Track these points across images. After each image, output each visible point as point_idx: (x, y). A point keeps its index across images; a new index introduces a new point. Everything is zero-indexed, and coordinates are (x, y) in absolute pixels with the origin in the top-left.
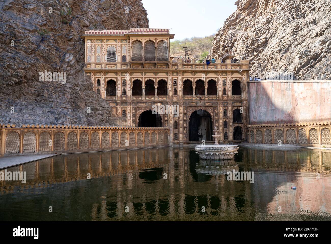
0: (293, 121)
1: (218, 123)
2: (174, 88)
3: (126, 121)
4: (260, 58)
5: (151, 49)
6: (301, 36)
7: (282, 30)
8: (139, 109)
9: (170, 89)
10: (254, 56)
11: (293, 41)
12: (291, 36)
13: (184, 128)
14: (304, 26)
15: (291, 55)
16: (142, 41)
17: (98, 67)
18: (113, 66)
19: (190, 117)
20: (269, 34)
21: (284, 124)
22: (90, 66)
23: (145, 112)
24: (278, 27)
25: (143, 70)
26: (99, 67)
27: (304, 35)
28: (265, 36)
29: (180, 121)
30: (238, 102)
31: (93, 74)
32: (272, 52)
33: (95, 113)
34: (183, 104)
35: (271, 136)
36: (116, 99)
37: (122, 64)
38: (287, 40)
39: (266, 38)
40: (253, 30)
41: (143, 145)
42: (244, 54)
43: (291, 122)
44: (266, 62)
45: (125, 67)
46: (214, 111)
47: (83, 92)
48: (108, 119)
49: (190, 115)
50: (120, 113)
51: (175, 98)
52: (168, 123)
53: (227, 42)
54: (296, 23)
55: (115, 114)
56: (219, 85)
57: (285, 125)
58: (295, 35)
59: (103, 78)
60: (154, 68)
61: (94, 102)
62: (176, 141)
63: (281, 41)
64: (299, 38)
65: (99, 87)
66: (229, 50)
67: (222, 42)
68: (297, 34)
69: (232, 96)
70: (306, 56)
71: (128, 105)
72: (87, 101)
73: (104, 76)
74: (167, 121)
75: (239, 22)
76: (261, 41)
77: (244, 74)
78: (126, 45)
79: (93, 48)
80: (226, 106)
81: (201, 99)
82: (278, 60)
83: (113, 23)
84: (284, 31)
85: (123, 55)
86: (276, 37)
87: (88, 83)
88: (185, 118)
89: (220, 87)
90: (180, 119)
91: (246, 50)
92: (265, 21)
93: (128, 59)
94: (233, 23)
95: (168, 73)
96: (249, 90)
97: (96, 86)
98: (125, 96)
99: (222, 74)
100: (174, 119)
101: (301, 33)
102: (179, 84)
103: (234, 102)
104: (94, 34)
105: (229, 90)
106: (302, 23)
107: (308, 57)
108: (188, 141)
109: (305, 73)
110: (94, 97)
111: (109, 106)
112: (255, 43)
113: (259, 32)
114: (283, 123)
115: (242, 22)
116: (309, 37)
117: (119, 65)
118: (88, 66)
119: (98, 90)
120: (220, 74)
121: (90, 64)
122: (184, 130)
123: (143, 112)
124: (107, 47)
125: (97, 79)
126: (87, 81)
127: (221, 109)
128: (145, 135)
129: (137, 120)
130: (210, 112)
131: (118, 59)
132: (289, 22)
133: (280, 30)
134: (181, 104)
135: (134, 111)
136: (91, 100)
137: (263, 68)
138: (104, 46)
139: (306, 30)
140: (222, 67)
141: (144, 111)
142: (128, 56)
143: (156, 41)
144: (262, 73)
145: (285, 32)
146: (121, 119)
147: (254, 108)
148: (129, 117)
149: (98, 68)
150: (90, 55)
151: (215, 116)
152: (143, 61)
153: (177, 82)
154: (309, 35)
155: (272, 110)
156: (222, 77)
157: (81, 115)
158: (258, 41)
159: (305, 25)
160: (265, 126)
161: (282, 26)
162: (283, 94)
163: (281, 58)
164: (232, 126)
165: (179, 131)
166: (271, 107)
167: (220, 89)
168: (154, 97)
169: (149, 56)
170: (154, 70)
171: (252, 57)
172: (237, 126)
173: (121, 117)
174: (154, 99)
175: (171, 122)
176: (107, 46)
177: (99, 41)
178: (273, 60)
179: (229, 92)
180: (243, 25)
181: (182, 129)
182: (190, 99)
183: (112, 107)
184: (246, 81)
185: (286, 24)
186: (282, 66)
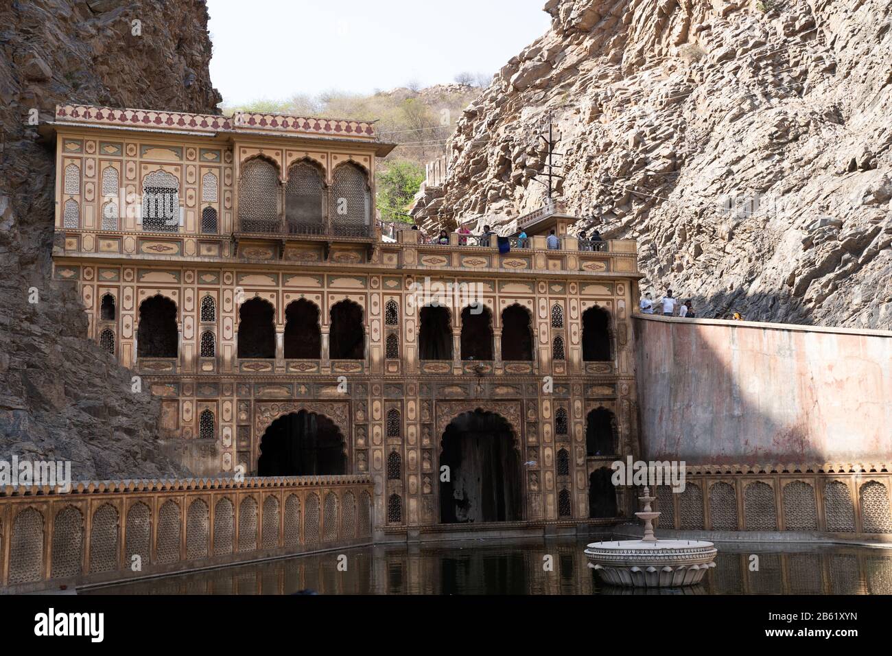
0: (803, 455)
1: (537, 457)
2: (388, 332)
3: (214, 453)
4: (652, 223)
5: (309, 192)
6: (798, 160)
7: (731, 133)
8: (263, 409)
9: (376, 336)
10: (630, 217)
11: (770, 176)
12: (764, 159)
13: (424, 475)
14: (805, 129)
15: (767, 226)
16: (278, 160)
17: (109, 246)
18: (169, 245)
19: (444, 435)
20: (686, 143)
21: (776, 464)
22: (74, 241)
23: (283, 417)
24: (717, 120)
25: (280, 267)
26: (112, 249)
27: (806, 159)
28: (671, 147)
29: (409, 450)
30: (601, 385)
31: (89, 273)
32: (698, 210)
33: (103, 423)
34: (421, 391)
35: (735, 505)
36: (178, 370)
37: (201, 241)
38: (752, 172)
39: (672, 156)
40: (627, 123)
41: (300, 541)
42: (595, 207)
43: (798, 458)
44: (677, 239)
45: (212, 253)
46: (523, 415)
47: (56, 343)
48: (151, 448)
49: (443, 430)
50: (193, 423)
51: (391, 369)
52: (366, 460)
53: (517, 149)
54: (780, 113)
55: (173, 428)
56: (540, 324)
57: (780, 468)
58: (777, 157)
59: (128, 292)
60: (320, 259)
61: (97, 381)
62: (393, 524)
63: (730, 173)
64: (792, 168)
65: (112, 325)
66: (523, 179)
67: (498, 149)
68: (782, 154)
69: (583, 363)
70: (826, 239)
71: (223, 395)
72: (71, 376)
73: (132, 281)
74: (365, 451)
75: (560, 78)
76: (656, 166)
77: (621, 289)
78: (216, 171)
79: (90, 173)
80: (565, 399)
81: (479, 373)
82: (723, 238)
83: (127, 68)
84: (739, 138)
85: (204, 207)
86: (712, 157)
87: (69, 306)
88: (426, 441)
89: (544, 333)
90: (408, 443)
91: (602, 192)
92: (667, 94)
93: (226, 222)
94: (538, 82)
95: (366, 277)
96: (642, 346)
97: (97, 320)
98: (212, 361)
99: (550, 288)
100: (387, 446)
101: (795, 151)
102: (407, 320)
103: (590, 384)
104: (92, 122)
105: (572, 343)
106: (796, 114)
107: (833, 243)
108: (436, 523)
109: (828, 295)
110: (94, 364)
111: (152, 396)
112: (636, 169)
113: (648, 133)
114: (773, 461)
115: (571, 80)
116: (825, 168)
117: (190, 245)
118: (68, 240)
119: (108, 336)
120: (543, 288)
121: (77, 235)
122: (423, 483)
123: (277, 417)
124: (144, 172)
125: (103, 292)
126: (64, 301)
127: (547, 409)
128: (305, 507)
129: (254, 451)
130: (510, 419)
131: (185, 222)
132: (753, 108)
133: (724, 132)
134: (411, 389)
135: (244, 416)
136: (84, 374)
137: (667, 260)
138: (131, 170)
139: (811, 140)
140: (551, 262)
141: (281, 414)
142: (223, 210)
143: (331, 163)
144: (664, 279)
145: (741, 141)
146: (197, 445)
147: (666, 410)
148: (227, 437)
149: (109, 251)
150: (77, 198)
151: (529, 432)
152: (283, 235)
153: (398, 311)
154: (823, 160)
155: (732, 417)
156: (551, 298)
157: (63, 434)
158: (646, 164)
159: (808, 124)
160: (713, 472)
161: (732, 120)
162: (770, 368)
163: (733, 234)
164: (585, 468)
165: (404, 488)
166: (731, 409)
167: (544, 339)
168: (318, 364)
169: (301, 214)
170: (317, 269)
171: (625, 220)
172: (599, 467)
173: (195, 437)
174: (318, 371)
175: (378, 454)
176: (146, 168)
177: (112, 150)
178: (704, 238)
179: (573, 349)
180: (573, 88)
181: (415, 481)
182: (445, 374)
183: (161, 400)
184: (629, 313)
185: (744, 113)
186: (738, 261)
